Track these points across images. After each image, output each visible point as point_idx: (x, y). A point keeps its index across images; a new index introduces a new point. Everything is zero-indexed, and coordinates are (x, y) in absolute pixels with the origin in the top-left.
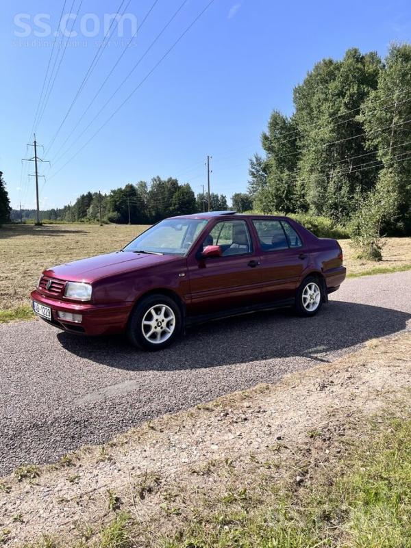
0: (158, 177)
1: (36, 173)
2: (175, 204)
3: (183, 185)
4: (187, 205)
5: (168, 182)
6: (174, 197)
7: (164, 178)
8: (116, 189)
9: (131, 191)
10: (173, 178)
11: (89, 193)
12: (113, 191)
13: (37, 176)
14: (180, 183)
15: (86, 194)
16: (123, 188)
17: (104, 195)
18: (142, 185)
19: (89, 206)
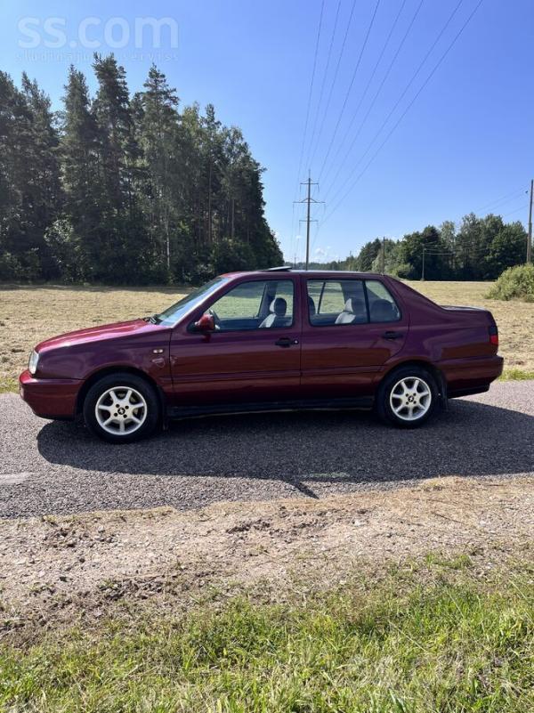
0: (472, 214)
1: (309, 217)
2: (494, 252)
3: (511, 223)
4: (514, 253)
5: (487, 220)
6: (494, 241)
7: (481, 216)
8: (411, 234)
9: (431, 236)
10: (495, 215)
11: (377, 240)
12: (408, 237)
13: (309, 221)
14: (505, 222)
15: (372, 241)
16: (421, 231)
17: (396, 242)
18: (447, 227)
19: (375, 256)
